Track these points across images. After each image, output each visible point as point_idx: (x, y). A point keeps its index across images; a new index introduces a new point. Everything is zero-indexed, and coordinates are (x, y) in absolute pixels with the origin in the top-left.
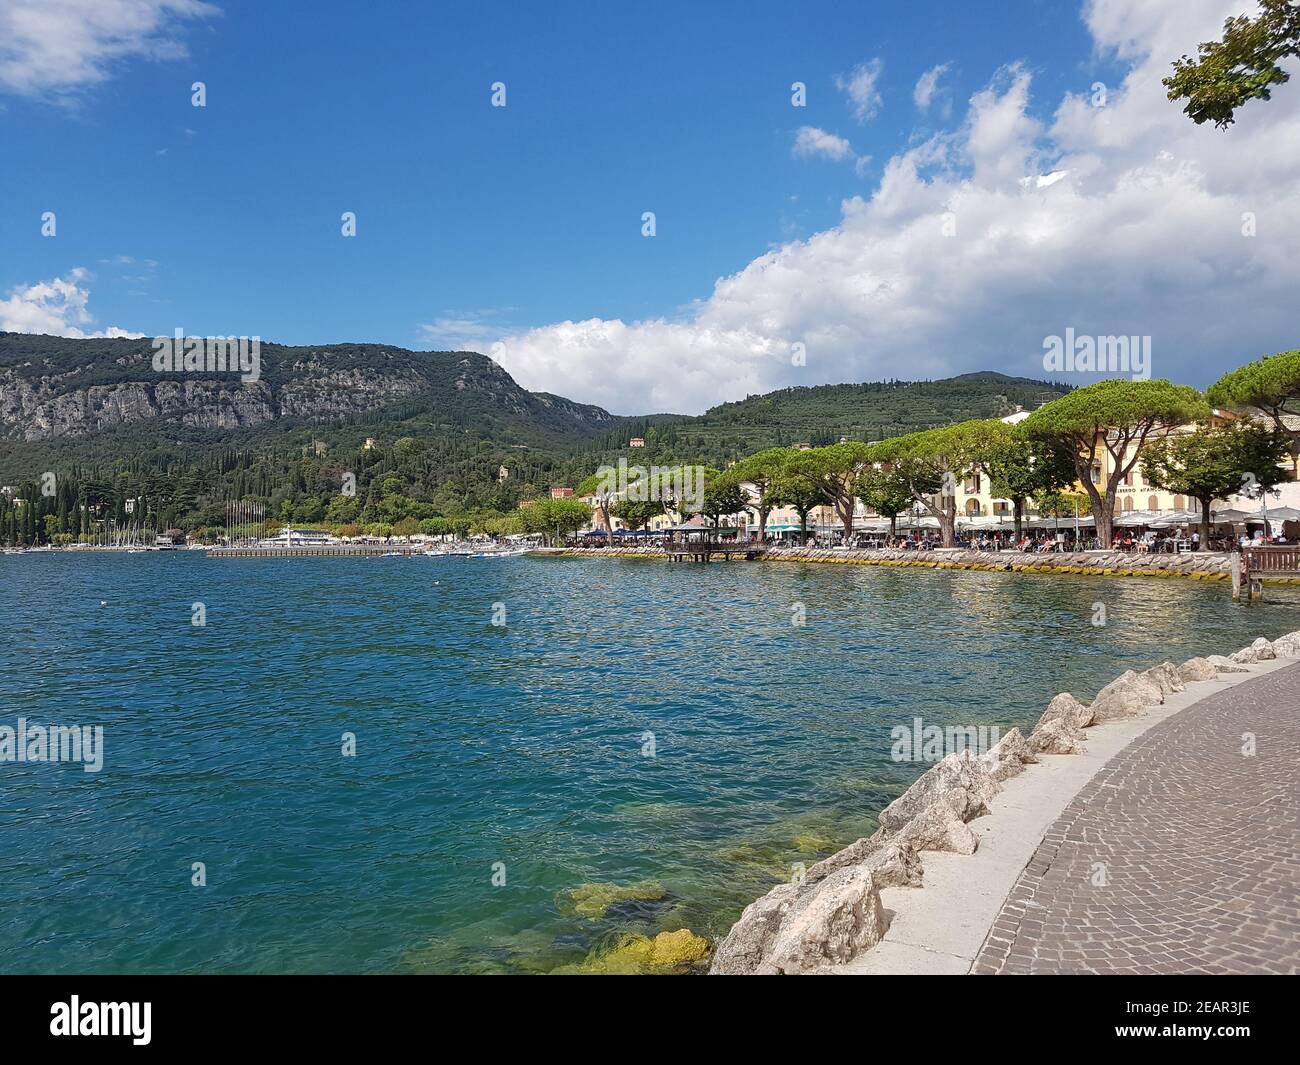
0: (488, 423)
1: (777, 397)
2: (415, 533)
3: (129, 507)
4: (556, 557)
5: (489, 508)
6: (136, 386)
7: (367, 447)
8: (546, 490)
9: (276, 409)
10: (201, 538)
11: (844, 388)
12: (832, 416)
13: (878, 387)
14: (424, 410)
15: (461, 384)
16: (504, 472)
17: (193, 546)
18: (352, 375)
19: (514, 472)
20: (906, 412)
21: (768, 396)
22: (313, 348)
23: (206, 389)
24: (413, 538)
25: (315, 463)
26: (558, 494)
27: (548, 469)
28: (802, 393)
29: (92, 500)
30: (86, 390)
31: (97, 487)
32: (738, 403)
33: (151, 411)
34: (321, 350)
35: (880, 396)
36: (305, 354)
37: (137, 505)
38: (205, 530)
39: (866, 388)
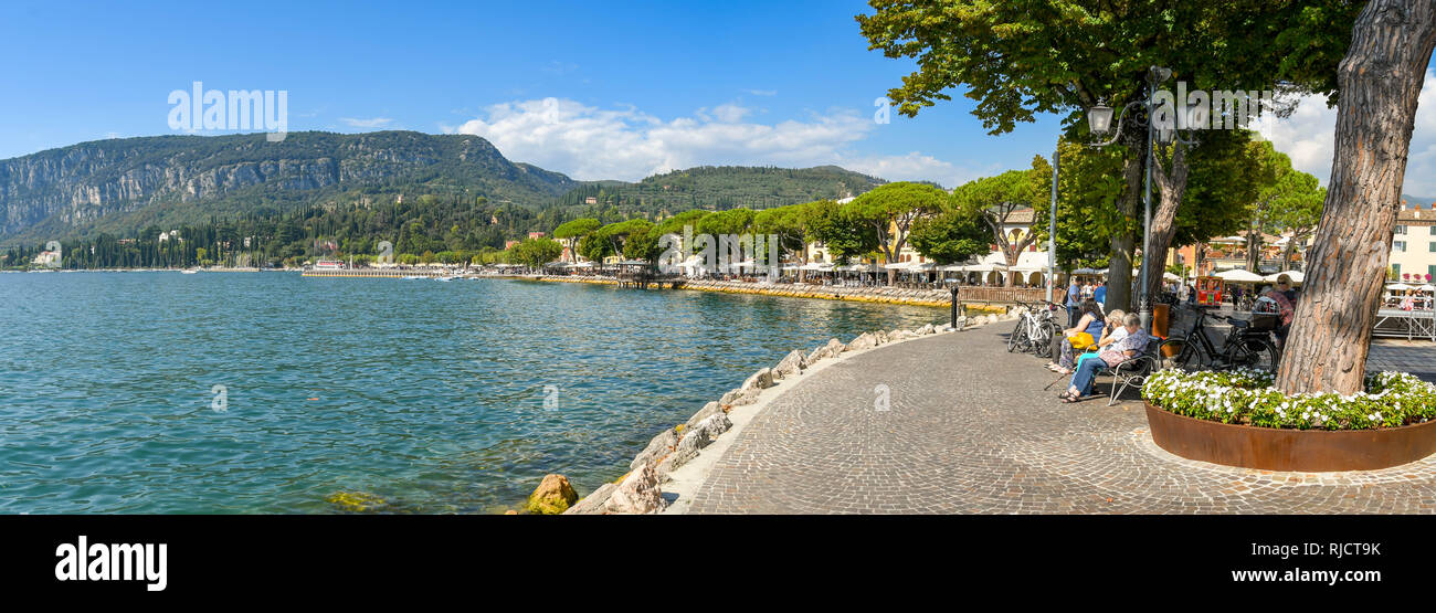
0: (483, 184)
1: (694, 172)
2: (433, 261)
3: (247, 243)
4: (537, 282)
5: (484, 245)
7: (399, 202)
8: (525, 233)
9: (337, 177)
10: (292, 263)
11: (741, 169)
12: (731, 188)
13: (763, 170)
14: (437, 176)
15: (463, 157)
16: (495, 220)
17: (287, 268)
18: (388, 152)
19: (501, 220)
20: (780, 189)
21: (687, 171)
24: (431, 265)
25: (364, 213)
26: (534, 236)
27: (526, 217)
28: (711, 171)
29: (225, 239)
31: (227, 230)
32: (665, 175)
34: (367, 136)
35: (765, 176)
36: (356, 139)
37: (252, 242)
38: (295, 258)
39: (756, 170)
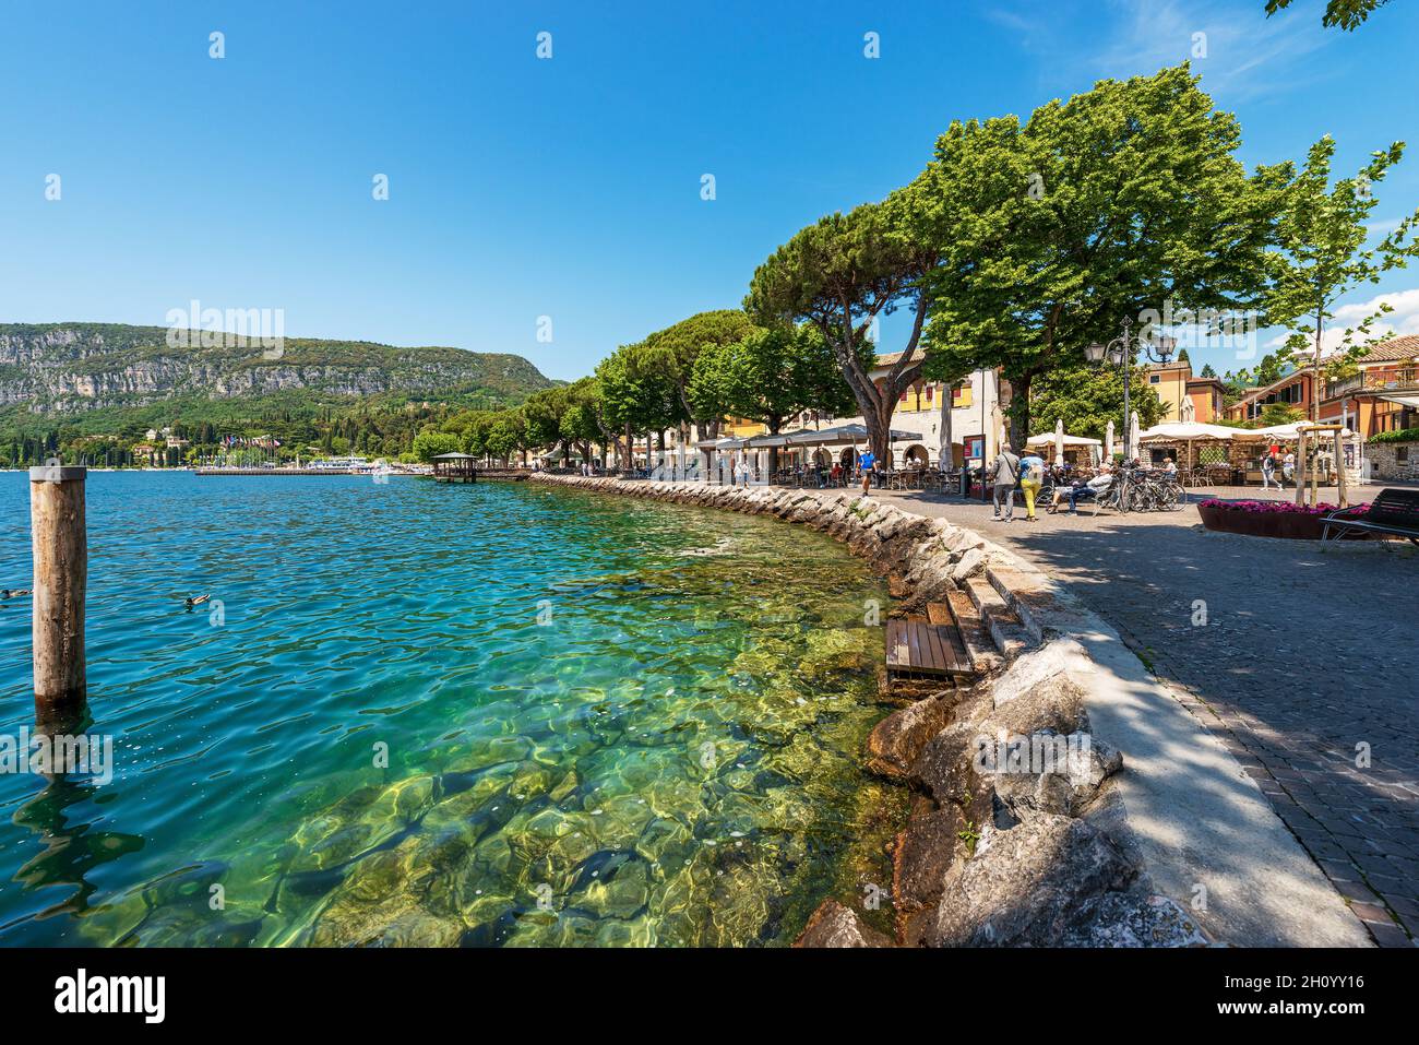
6: (290, 368)
9: (386, 386)
15: (505, 373)
18: (437, 366)
22: (413, 349)
23: (340, 372)
30: (254, 369)
33: (301, 385)
36: (406, 353)
